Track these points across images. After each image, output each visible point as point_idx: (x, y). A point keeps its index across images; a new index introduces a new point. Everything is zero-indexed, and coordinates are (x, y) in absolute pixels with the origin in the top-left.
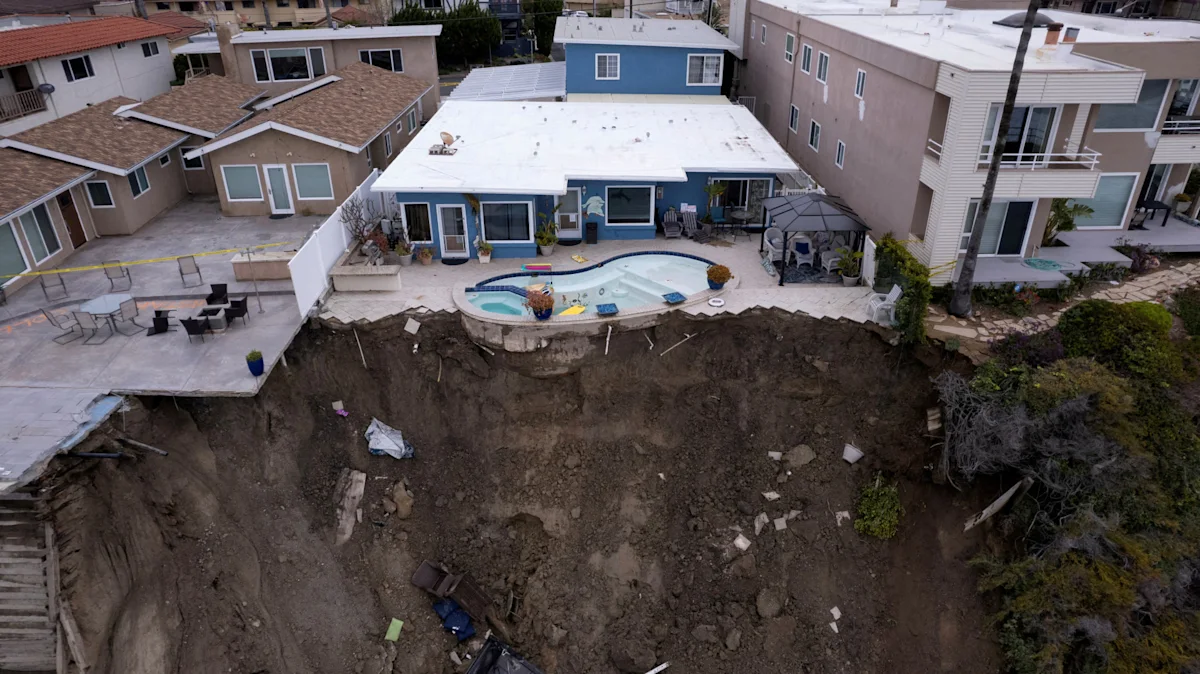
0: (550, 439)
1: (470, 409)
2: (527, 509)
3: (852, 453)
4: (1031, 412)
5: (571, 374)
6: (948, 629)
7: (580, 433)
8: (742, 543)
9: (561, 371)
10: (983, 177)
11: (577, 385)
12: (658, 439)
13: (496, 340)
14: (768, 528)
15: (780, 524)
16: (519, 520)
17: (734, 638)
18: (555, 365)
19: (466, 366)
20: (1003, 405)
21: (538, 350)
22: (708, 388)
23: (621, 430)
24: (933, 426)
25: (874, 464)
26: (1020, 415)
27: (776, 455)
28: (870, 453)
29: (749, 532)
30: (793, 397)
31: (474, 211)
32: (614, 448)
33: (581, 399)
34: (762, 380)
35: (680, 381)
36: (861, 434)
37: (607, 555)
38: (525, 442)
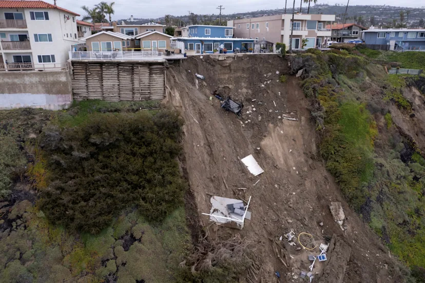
0: (227, 76)
1: (212, 72)
2: (226, 85)
3: (278, 72)
4: (303, 58)
5: (229, 66)
6: (296, 93)
7: (232, 75)
8: (263, 86)
9: (228, 65)
10: (291, 32)
11: (230, 68)
12: (245, 76)
13: (217, 58)
14: (267, 83)
15: (268, 82)
16: (224, 87)
17: (265, 95)
18: (227, 63)
19: (211, 64)
20: (299, 58)
21: (224, 60)
22: (252, 67)
23: (239, 74)
24: (289, 65)
25: (282, 73)
26: (301, 58)
27: (265, 75)
28: (280, 72)
29: (264, 84)
30: (266, 67)
31: (202, 45)
32: (238, 77)
33: (231, 70)
34: (261, 65)
35: (247, 66)
36: (278, 70)
37: (241, 90)
38: (222, 77)
